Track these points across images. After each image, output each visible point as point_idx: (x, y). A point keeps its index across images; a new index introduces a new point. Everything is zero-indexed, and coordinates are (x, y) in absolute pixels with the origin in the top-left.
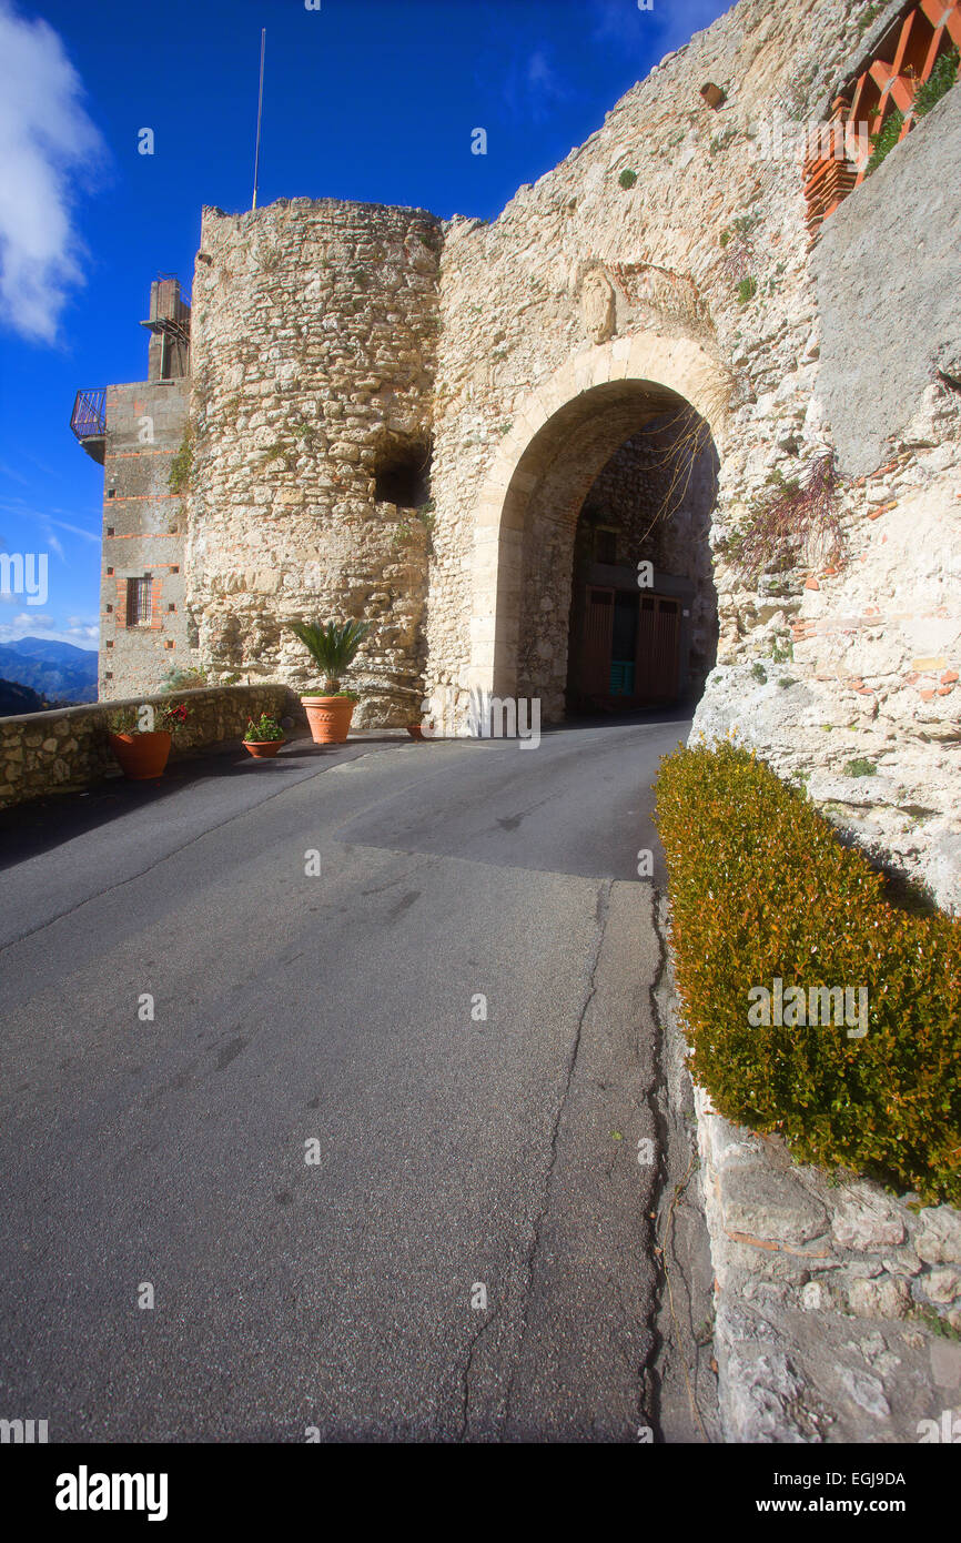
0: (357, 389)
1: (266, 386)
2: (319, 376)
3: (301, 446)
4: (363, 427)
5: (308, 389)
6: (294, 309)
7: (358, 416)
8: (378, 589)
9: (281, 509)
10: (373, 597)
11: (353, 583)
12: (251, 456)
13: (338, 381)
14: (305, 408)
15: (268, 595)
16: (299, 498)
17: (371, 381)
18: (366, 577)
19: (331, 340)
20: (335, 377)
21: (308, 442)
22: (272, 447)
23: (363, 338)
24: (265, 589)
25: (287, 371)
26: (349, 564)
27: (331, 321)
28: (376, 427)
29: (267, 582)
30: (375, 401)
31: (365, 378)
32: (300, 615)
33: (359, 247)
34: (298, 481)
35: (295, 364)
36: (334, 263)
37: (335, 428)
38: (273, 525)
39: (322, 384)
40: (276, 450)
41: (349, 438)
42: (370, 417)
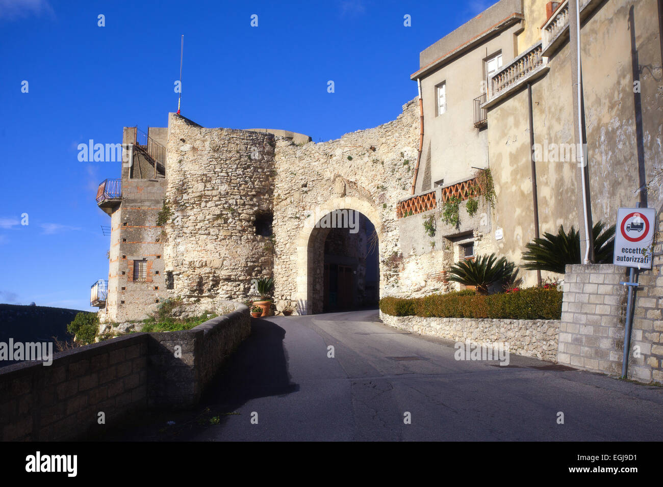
0: (249, 195)
1: (215, 193)
2: (236, 191)
3: (230, 215)
4: (251, 209)
5: (231, 195)
6: (226, 166)
7: (250, 205)
8: (257, 266)
9: (223, 237)
10: (256, 269)
11: (249, 264)
12: (208, 217)
13: (243, 193)
14: (231, 202)
15: (217, 268)
16: (229, 234)
17: (254, 193)
18: (254, 262)
19: (240, 178)
20: (242, 191)
21: (232, 214)
22: (218, 215)
23: (251, 178)
24: (217, 266)
25: (224, 188)
26: (248, 258)
27: (240, 171)
28: (256, 209)
29: (217, 263)
30: (255, 200)
31: (251, 192)
32: (230, 276)
33: (249, 146)
34: (229, 228)
35: (226, 186)
36: (241, 151)
37: (241, 209)
38: (219, 243)
39: (237, 193)
40: (219, 216)
41: (246, 213)
42: (253, 205)
